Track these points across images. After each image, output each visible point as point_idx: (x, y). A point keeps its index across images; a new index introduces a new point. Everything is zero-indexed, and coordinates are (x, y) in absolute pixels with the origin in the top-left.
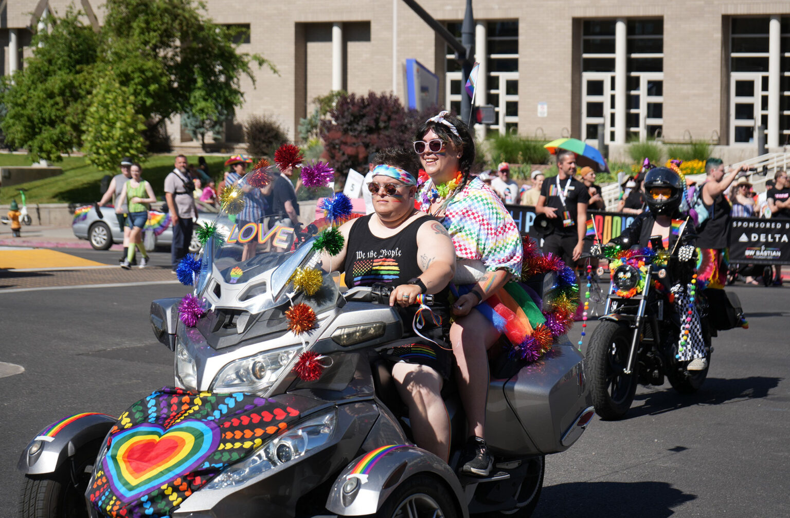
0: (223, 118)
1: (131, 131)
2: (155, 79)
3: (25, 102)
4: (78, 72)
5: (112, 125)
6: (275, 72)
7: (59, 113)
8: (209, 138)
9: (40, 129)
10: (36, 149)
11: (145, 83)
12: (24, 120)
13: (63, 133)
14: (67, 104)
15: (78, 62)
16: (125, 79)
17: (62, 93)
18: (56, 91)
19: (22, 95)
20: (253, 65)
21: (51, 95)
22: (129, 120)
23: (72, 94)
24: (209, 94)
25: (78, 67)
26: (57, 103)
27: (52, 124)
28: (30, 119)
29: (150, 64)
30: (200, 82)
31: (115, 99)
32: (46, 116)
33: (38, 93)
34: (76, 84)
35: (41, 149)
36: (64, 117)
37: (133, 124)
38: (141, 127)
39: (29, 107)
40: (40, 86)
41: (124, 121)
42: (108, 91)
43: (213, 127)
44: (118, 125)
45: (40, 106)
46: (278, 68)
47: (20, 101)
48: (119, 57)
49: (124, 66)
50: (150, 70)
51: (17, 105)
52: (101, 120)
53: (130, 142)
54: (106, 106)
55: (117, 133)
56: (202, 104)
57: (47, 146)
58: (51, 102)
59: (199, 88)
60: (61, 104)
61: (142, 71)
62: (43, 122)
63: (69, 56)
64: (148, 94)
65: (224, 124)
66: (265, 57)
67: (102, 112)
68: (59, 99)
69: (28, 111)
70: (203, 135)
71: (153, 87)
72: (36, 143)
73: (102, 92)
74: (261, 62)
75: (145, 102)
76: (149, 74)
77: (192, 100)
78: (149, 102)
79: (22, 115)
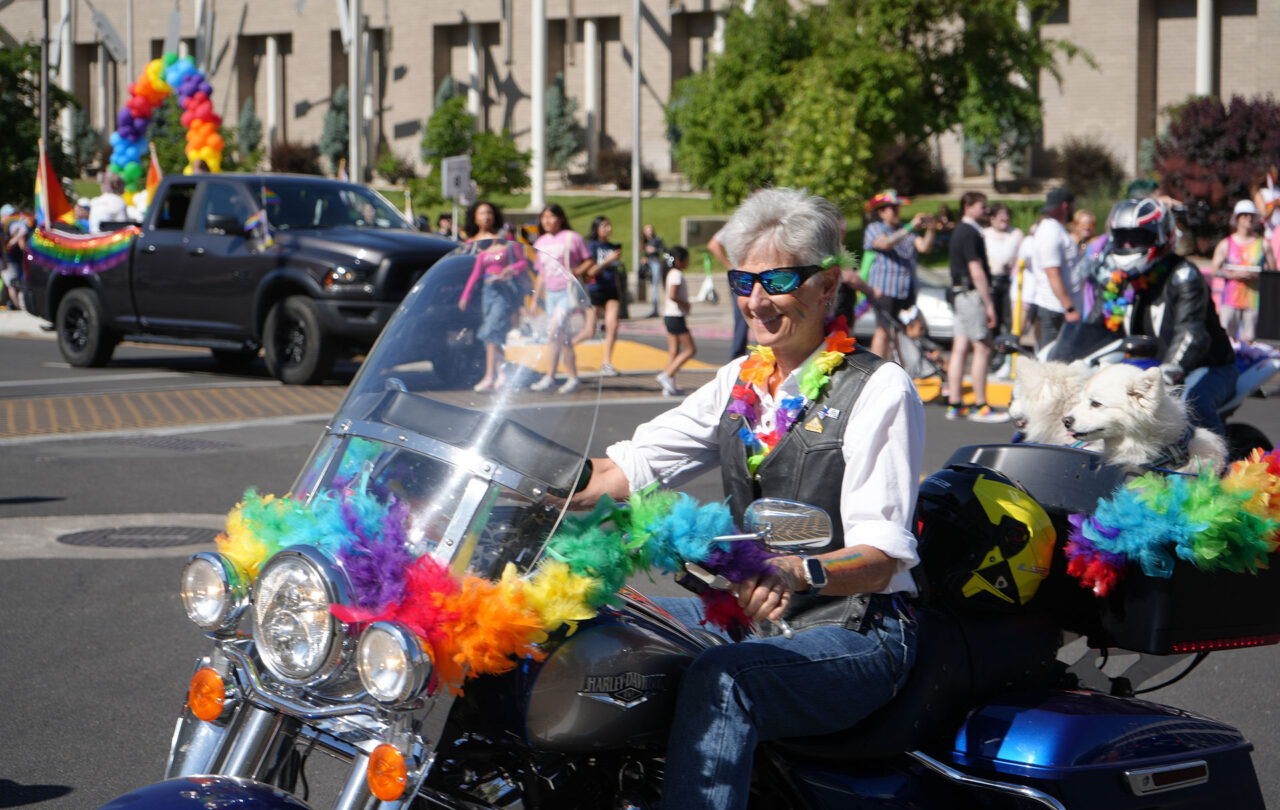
0: (1025, 140)
1: (848, 160)
2: (898, 80)
3: (708, 118)
4: (784, 72)
5: (819, 152)
6: (1094, 65)
7: (755, 135)
8: (1005, 171)
9: (727, 159)
10: (719, 190)
11: (883, 86)
12: (703, 146)
13: (759, 166)
14: (766, 122)
15: (787, 57)
16: (850, 82)
17: (759, 105)
18: (751, 102)
19: (703, 108)
20: (1060, 56)
21: (743, 109)
22: (844, 143)
23: (773, 104)
24: (988, 102)
25: (785, 65)
26: (751, 121)
27: (744, 150)
28: (711, 145)
29: (892, 57)
30: (973, 85)
31: (825, 113)
32: (735, 139)
33: (724, 106)
34: (780, 90)
35: (726, 191)
36: (763, 140)
37: (852, 149)
38: (864, 154)
39: (713, 125)
40: (729, 94)
41: (838, 145)
42: (816, 100)
43: (1009, 153)
44: (829, 151)
45: (727, 125)
46: (1098, 59)
47: (701, 118)
48: (846, 49)
49: (854, 61)
50: (892, 67)
51: (695, 123)
52: (805, 144)
53: (846, 178)
54: (813, 124)
55: (826, 164)
56: (976, 119)
57: (735, 185)
58: (743, 118)
59: (974, 95)
60: (758, 121)
61: (877, 68)
62: (731, 149)
63: (772, 48)
64: (888, 104)
65: (1029, 150)
66: (1077, 43)
67: (806, 131)
68: (755, 114)
69: (710, 134)
70: (994, 166)
71: (895, 93)
72: (718, 181)
73: (808, 101)
74: (1072, 52)
75: (882, 117)
76: (888, 74)
77: (962, 113)
78: (889, 116)
79: (700, 140)
